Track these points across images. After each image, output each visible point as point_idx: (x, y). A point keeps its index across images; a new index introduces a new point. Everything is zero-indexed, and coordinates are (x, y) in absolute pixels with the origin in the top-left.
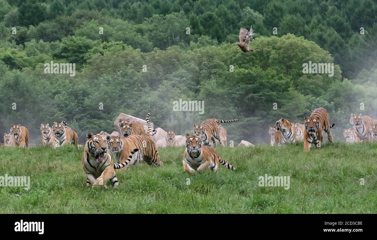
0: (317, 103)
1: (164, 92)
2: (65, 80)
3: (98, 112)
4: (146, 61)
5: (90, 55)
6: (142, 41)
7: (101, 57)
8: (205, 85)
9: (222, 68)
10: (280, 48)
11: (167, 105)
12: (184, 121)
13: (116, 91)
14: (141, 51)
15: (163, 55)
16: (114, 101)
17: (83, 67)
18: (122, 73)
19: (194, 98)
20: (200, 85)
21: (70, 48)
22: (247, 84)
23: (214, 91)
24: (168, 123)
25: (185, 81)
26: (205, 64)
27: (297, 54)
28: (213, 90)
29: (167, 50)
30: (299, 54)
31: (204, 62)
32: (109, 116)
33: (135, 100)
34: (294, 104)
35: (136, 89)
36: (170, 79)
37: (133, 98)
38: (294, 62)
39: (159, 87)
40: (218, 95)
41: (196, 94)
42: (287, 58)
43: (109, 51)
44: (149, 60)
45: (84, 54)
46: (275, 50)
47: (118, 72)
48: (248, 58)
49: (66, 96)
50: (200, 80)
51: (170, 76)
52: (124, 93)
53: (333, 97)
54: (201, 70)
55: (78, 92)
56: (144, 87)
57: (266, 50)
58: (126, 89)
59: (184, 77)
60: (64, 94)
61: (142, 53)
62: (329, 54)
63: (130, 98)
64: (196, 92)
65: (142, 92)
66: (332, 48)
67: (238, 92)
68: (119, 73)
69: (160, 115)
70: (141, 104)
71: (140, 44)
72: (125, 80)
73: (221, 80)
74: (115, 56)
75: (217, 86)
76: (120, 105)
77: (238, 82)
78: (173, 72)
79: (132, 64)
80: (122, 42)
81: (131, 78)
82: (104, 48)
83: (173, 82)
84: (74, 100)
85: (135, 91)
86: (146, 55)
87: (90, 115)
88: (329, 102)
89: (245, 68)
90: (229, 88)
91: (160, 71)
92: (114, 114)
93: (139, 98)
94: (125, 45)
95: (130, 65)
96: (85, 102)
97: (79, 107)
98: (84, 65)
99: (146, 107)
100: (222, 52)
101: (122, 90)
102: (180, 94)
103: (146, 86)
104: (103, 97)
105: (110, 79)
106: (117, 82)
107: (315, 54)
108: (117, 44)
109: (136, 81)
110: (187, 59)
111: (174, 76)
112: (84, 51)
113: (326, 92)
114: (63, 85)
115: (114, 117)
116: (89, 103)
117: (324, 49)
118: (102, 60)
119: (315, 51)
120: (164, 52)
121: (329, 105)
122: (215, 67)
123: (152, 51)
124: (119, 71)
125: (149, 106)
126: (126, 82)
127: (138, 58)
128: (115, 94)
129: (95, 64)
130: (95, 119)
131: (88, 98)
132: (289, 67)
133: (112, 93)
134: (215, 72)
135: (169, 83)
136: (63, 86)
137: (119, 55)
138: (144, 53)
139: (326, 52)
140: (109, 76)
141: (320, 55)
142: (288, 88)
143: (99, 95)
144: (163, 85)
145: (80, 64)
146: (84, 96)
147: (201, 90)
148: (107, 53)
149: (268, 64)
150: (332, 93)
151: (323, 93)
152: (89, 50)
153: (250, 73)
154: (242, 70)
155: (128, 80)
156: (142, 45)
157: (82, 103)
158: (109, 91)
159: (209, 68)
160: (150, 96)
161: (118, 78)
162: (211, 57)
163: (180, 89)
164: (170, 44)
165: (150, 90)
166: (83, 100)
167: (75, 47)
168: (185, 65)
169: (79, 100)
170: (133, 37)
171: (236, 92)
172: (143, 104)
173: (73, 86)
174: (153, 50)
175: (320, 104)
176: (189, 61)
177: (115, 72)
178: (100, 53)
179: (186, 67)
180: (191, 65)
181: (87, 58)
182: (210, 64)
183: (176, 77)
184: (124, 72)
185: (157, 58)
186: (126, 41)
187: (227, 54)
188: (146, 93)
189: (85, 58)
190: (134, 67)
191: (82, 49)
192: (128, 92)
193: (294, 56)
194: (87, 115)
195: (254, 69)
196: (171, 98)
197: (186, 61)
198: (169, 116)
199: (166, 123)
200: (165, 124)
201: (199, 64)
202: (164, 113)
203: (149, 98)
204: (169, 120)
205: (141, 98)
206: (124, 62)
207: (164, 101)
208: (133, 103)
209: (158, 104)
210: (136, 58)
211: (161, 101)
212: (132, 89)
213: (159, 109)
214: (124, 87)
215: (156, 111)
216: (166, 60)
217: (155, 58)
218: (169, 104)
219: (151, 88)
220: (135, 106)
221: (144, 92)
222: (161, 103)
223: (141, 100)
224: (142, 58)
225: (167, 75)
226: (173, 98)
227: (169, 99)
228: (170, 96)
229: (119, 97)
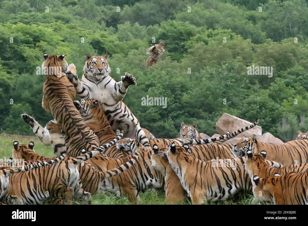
1: (275, 91)
2: (161, 70)
3: (198, 110)
4: (257, 53)
5: (192, 43)
6: (254, 30)
7: (205, 46)
11: (279, 107)
13: (220, 87)
14: (252, 42)
15: (277, 49)
16: (218, 98)
17: (184, 57)
18: (227, 66)
21: (170, 34)
24: (278, 128)
25: (301, 79)
29: (282, 43)
32: (211, 115)
35: (243, 85)
36: (283, 76)
37: (239, 96)
39: (270, 85)
43: (214, 40)
44: (260, 54)
45: (186, 42)
47: (223, 65)
49: (161, 90)
51: (284, 73)
52: (230, 89)
55: (175, 86)
56: (254, 84)
58: (232, 86)
59: (300, 75)
60: (159, 87)
61: (253, 45)
63: (236, 96)
65: (250, 90)
68: (224, 67)
69: (270, 118)
70: (249, 104)
71: (252, 35)
72: (231, 75)
74: (220, 46)
78: (288, 69)
79: (240, 57)
80: (230, 30)
81: (239, 73)
82: (209, 36)
83: (287, 80)
84: (170, 95)
85: (242, 88)
86: (258, 47)
87: (189, 114)
92: (217, 114)
93: (246, 97)
94: (233, 34)
95: (238, 57)
96: (184, 98)
97: (176, 104)
98: (184, 55)
99: (255, 107)
101: (227, 85)
102: (295, 94)
103: (255, 83)
104: (205, 93)
105: (214, 73)
106: (222, 76)
108: (224, 33)
109: (244, 76)
110: (305, 54)
112: (185, 38)
114: (158, 76)
115: (216, 117)
116: (188, 99)
118: (205, 51)
120: (278, 44)
123: (264, 42)
124: (224, 64)
125: (258, 107)
126: (232, 77)
127: (248, 50)
128: (218, 91)
129: (197, 55)
130: (194, 118)
131: (187, 93)
133: (216, 89)
135: (283, 81)
136: (159, 78)
137: (226, 45)
138: (255, 45)
140: (212, 69)
143: (200, 91)
144: (276, 83)
145: (179, 53)
146: (182, 91)
148: (212, 42)
152: (191, 38)
155: (234, 74)
156: (254, 35)
157: (179, 99)
158: (212, 86)
160: (259, 96)
161: (223, 72)
163: (295, 89)
164: (286, 36)
165: (260, 88)
166: (181, 95)
167: (176, 34)
168: (303, 61)
169: (176, 95)
170: (243, 25)
172: (251, 103)
173: (170, 78)
174: (266, 41)
177: (220, 64)
178: (204, 42)
179: (304, 64)
181: (188, 47)
183: (291, 75)
184: (230, 65)
185: (270, 51)
186: (235, 29)
188: (255, 91)
189: (186, 47)
190: (242, 60)
191: (183, 36)
192: (234, 89)
194: (184, 113)
196: (283, 98)
197: (304, 56)
198: (281, 120)
199: (277, 127)
200: (275, 128)
202: (275, 115)
203: (258, 98)
204: (280, 124)
205: (248, 97)
206: (231, 54)
207: (275, 102)
208: (240, 102)
209: (268, 105)
210: (246, 50)
211: (272, 102)
212: (238, 86)
213: (269, 110)
214: (230, 83)
215: (266, 112)
216: (280, 54)
217: (268, 51)
218: (281, 105)
219: (261, 86)
220: (241, 106)
221: (252, 90)
222: (271, 103)
223: (249, 99)
224: (253, 51)
225: (281, 71)
226: (286, 99)
227: (282, 100)
228: (283, 96)
229: (223, 95)
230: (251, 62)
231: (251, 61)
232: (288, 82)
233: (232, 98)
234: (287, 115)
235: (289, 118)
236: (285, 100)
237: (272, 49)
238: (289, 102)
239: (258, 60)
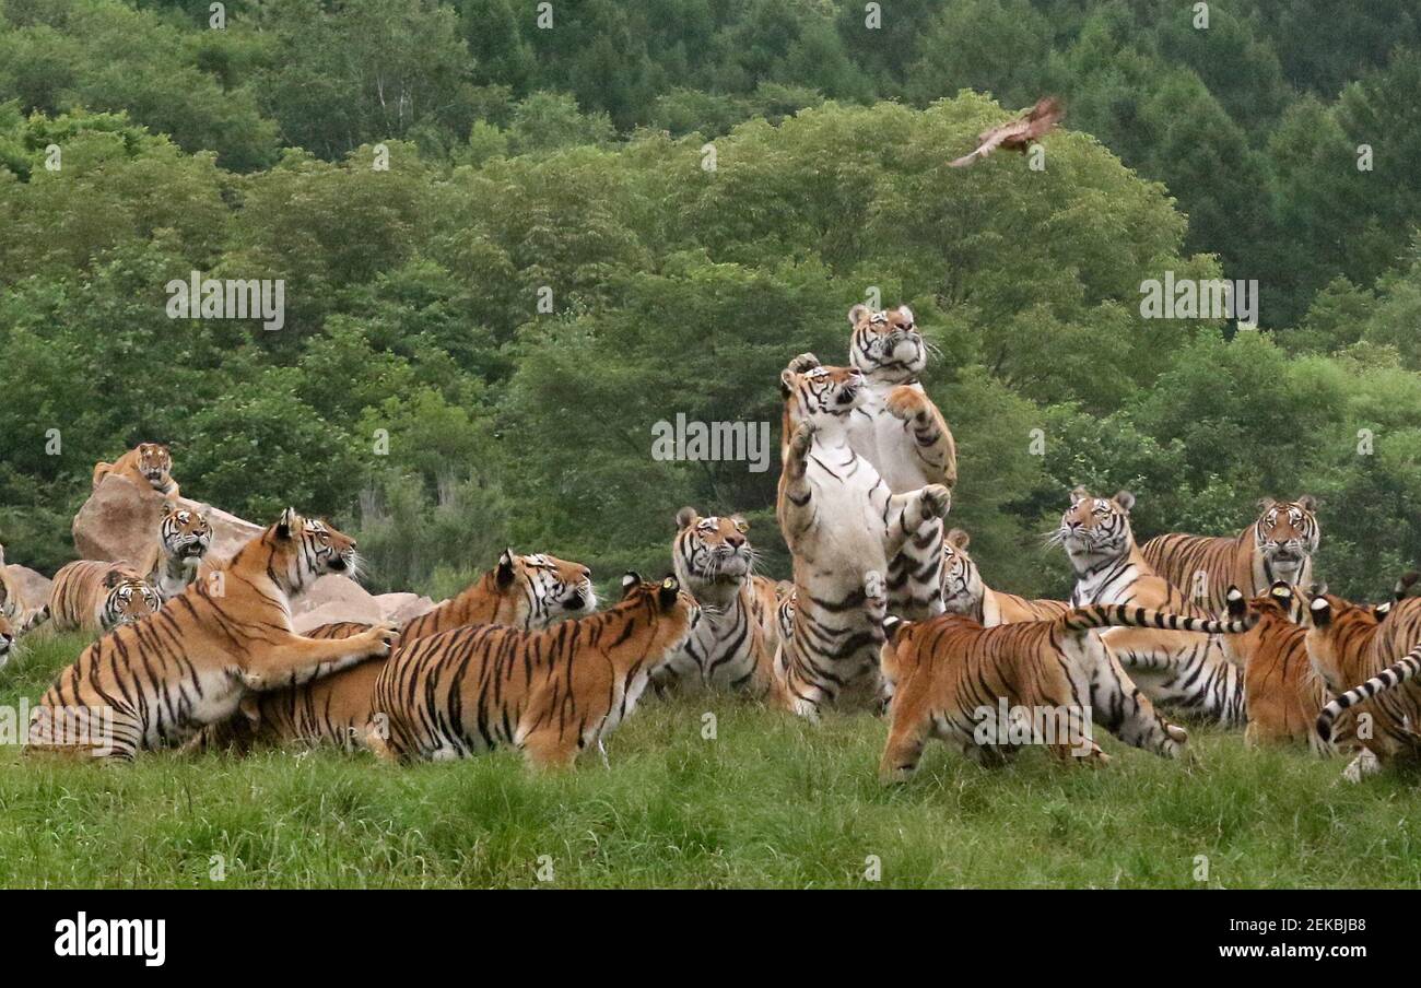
0: (1102, 442)
1: (328, 375)
4: (242, 212)
6: (224, 114)
7: (18, 187)
8: (537, 342)
9: (626, 260)
10: (921, 165)
11: (346, 438)
12: (430, 521)
13: (88, 362)
14: (220, 163)
15: (330, 188)
18: (118, 272)
19: (480, 405)
20: (515, 340)
22: (751, 340)
23: (581, 374)
25: (437, 318)
26: (538, 237)
27: (1006, 197)
28: (578, 367)
29: (351, 162)
30: (1016, 196)
31: (536, 228)
32: (49, 487)
33: (183, 408)
34: (987, 443)
35: (186, 353)
36: (360, 306)
37: (172, 400)
38: (987, 234)
39: (303, 349)
40: (602, 396)
41: (492, 386)
42: (956, 212)
44: (257, 213)
46: (896, 174)
47: (98, 267)
48: (756, 210)
50: (515, 316)
51: (362, 294)
52: (129, 372)
53: (1184, 415)
54: (520, 264)
56: (233, 343)
57: (849, 172)
58: (139, 356)
59: (432, 299)
61: (224, 175)
62: (1167, 196)
63: (159, 400)
64: (491, 379)
65: (218, 371)
66: (1183, 167)
67: (703, 382)
68: (104, 274)
69: (306, 488)
70: (215, 430)
71: (217, 131)
72: (133, 308)
73: (620, 319)
74: (85, 186)
75: (599, 351)
76: (103, 433)
77: (704, 333)
78: (381, 276)
79: (171, 229)
80: (121, 116)
82: (30, 144)
83: (376, 322)
85: (185, 363)
86: (245, 186)
88: (1164, 440)
89: (742, 262)
90: (656, 359)
91: (314, 269)
92: (76, 479)
93: (203, 401)
94: (139, 131)
95: (160, 232)
99: (239, 446)
100: (629, 177)
101: (118, 356)
102: (413, 383)
103: (243, 343)
104: (22, 390)
105: (59, 302)
106: (94, 315)
107: (1097, 196)
108: (100, 127)
110: (451, 209)
111: (382, 295)
113: (1147, 386)
115: (73, 491)
117: (1146, 173)
118: (20, 206)
119: (1097, 181)
120: (332, 168)
121: (1164, 456)
122: (592, 251)
123: (273, 162)
124: (105, 261)
125: (255, 442)
126: (139, 319)
127: (203, 197)
128: (80, 378)
132: (964, 261)
133: (70, 371)
134: (593, 275)
135: (360, 327)
137: (107, 180)
138: (234, 175)
139: (1149, 187)
140: (53, 286)
141: (1120, 202)
142: (955, 366)
144: (327, 337)
147: (516, 369)
148: (45, 168)
149: (857, 244)
150: (1179, 397)
151: (1129, 395)
153: (766, 287)
154: (728, 270)
155: (147, 306)
156: (227, 136)
158: (54, 360)
159: (559, 259)
160: (258, 394)
161: (98, 295)
162: (574, 201)
163: (412, 361)
164: (364, 134)
165: (261, 360)
168: (442, 236)
170: (180, 92)
171: (697, 380)
172: (223, 429)
174: (281, 158)
175: (1115, 449)
176: (460, 218)
177: (84, 264)
178: (13, 168)
179: (446, 250)
180: (470, 238)
182: (569, 237)
183: (393, 302)
184: (131, 267)
185: (298, 199)
186: (144, 110)
187: (653, 188)
188: (239, 375)
190: (179, 242)
192: (148, 368)
193: (991, 205)
195: (787, 264)
196: (363, 403)
197: (448, 218)
198: (354, 497)
201: (513, 238)
202: (329, 478)
203: (254, 403)
204: (350, 515)
205: (211, 402)
206: (132, 216)
207: (327, 419)
208: (174, 426)
209: (298, 432)
210: (193, 198)
211: (315, 418)
212: (168, 356)
213: (303, 457)
214: (130, 343)
215: (289, 466)
216: (343, 212)
217: (289, 199)
218: (355, 434)
219: (266, 353)
220: (180, 441)
221: (228, 369)
222: (311, 426)
223: (215, 413)
224: (225, 201)
225: (349, 286)
226: (375, 404)
227: (355, 409)
228: (358, 392)
229: (101, 395)
230: (220, 252)
231: (218, 247)
232: (380, 329)
233: (141, 411)
234: (380, 473)
235: (388, 489)
236: (368, 410)
237: (307, 190)
238: (385, 416)
239: (251, 242)
